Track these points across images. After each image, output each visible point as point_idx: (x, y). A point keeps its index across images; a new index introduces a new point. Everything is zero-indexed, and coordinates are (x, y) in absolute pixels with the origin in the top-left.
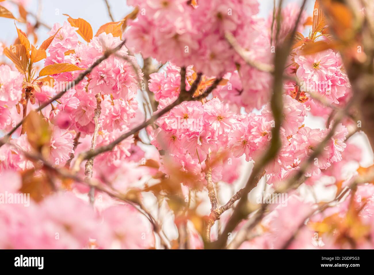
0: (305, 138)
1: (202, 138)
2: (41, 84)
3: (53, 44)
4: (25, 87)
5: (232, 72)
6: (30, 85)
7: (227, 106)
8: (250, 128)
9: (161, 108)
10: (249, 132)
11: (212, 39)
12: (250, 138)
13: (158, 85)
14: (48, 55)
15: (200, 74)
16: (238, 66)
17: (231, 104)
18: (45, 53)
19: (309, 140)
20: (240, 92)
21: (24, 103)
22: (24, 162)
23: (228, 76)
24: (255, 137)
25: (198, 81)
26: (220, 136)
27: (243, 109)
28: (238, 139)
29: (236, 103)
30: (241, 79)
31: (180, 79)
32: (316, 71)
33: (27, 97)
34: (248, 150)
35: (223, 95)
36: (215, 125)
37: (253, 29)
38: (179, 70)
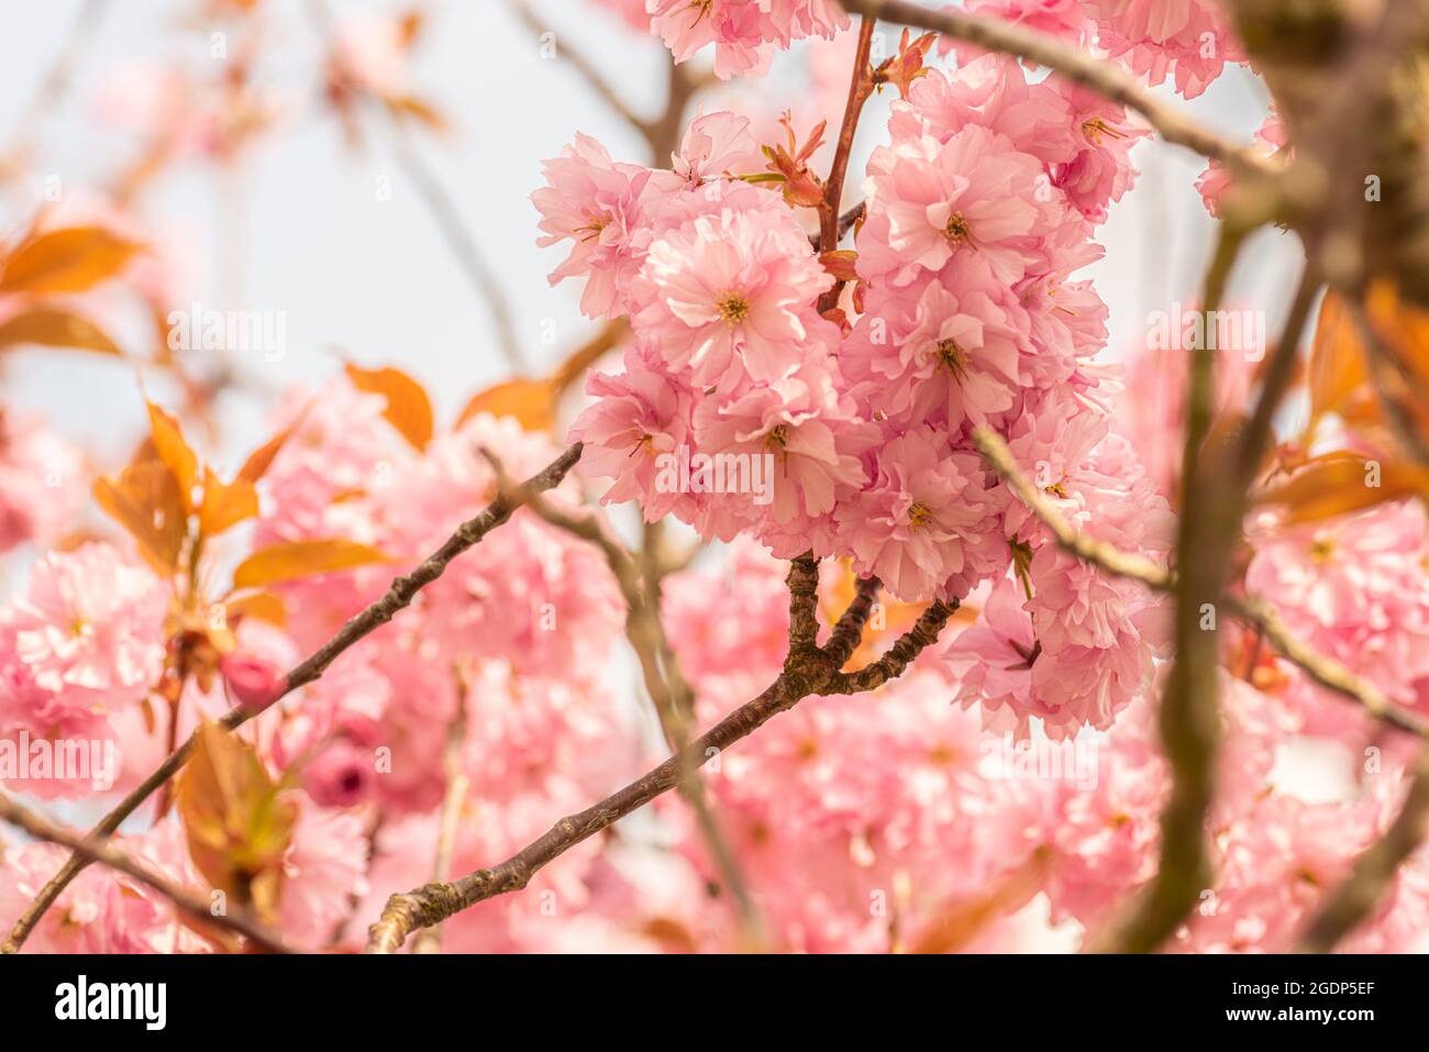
0: (1280, 837)
1: (874, 834)
2: (234, 620)
3: (284, 464)
4: (176, 630)
5: (996, 577)
6: (192, 623)
7: (976, 708)
8: (1065, 794)
9: (710, 715)
10: (1061, 812)
11: (920, 444)
12: (1062, 834)
13: (700, 626)
14: (267, 506)
15: (869, 587)
16: (1020, 551)
17: (992, 705)
18: (254, 499)
19: (1296, 848)
20: (1029, 658)
21: (172, 693)
22: (171, 929)
23: (979, 595)
24: (1083, 832)
25: (860, 612)
26: (943, 830)
27: (1036, 724)
28: (1018, 840)
29: (1010, 698)
30: (1032, 604)
31: (787, 603)
32: (1322, 570)
33: (183, 671)
34: (1055, 885)
35: (960, 669)
36: (924, 784)
37: (1083, 408)
38: (784, 566)
